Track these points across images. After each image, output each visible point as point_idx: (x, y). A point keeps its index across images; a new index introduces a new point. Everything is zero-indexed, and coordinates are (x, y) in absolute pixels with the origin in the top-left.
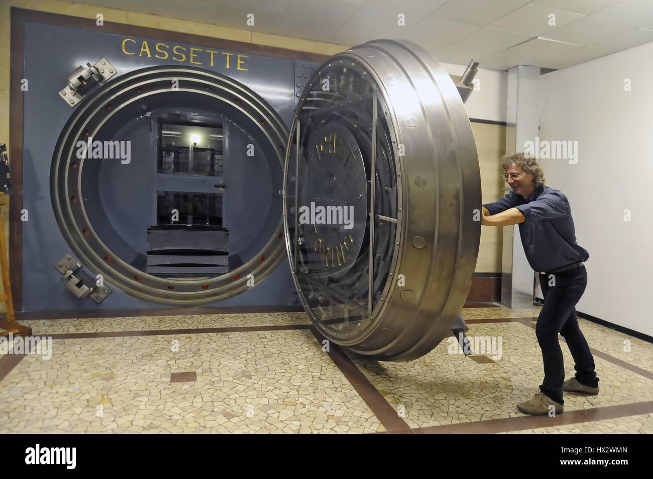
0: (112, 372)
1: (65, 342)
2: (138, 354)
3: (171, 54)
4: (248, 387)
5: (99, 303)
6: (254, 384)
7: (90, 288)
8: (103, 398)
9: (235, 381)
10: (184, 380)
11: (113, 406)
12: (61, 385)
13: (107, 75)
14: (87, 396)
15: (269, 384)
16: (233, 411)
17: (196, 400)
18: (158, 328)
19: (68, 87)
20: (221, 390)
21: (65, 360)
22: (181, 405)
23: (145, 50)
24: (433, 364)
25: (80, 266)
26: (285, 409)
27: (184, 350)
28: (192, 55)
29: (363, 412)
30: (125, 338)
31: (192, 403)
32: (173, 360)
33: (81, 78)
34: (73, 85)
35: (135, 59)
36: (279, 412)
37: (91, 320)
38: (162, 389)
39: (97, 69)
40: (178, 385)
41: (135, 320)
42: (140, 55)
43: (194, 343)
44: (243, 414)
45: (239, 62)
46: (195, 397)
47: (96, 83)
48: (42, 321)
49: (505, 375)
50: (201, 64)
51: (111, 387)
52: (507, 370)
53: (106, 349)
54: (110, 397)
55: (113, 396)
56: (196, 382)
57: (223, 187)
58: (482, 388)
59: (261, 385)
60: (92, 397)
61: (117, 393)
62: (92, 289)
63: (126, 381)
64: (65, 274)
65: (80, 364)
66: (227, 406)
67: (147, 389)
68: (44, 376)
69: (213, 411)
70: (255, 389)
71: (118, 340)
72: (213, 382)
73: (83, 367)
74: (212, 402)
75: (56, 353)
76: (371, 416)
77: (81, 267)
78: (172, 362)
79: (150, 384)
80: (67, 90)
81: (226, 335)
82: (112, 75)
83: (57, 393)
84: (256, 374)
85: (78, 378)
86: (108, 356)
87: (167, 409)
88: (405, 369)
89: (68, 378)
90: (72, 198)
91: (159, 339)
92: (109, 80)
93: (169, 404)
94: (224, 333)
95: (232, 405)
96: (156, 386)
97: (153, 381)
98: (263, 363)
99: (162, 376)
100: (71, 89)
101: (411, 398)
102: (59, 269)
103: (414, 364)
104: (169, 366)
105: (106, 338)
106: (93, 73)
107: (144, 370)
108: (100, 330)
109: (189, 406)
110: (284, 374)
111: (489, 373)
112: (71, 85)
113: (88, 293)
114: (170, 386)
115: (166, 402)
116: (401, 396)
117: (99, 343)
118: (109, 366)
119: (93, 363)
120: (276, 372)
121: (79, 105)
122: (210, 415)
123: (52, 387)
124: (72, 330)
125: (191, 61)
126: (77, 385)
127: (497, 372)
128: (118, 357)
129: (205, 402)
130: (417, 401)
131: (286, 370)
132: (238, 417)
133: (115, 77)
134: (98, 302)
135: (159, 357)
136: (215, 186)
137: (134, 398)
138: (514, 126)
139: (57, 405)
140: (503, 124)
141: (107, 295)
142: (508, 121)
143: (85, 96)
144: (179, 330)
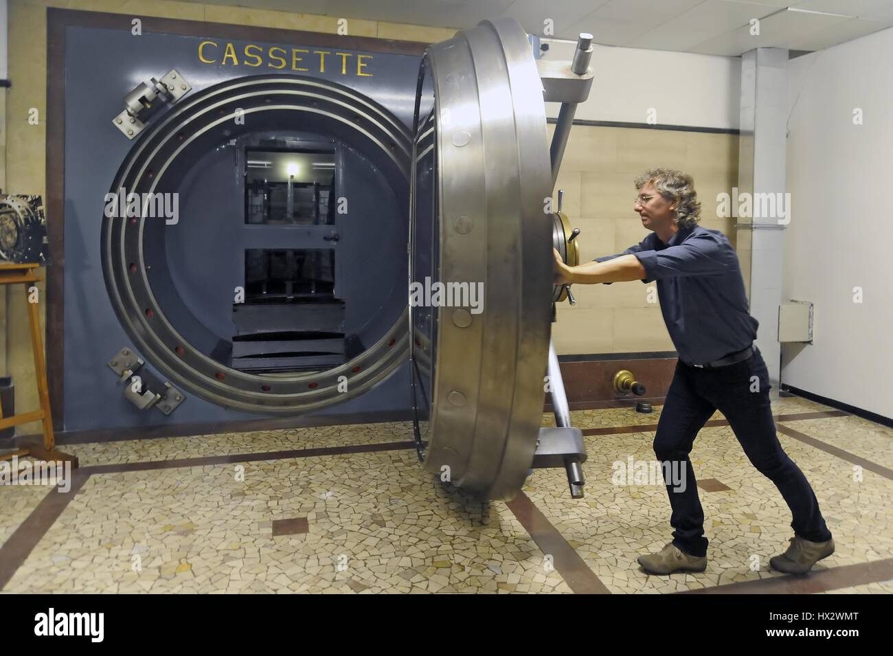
0: (191, 522)
1: (123, 477)
2: (226, 491)
3: (266, 59)
4: (381, 540)
5: (169, 415)
6: (390, 534)
7: (156, 395)
8: (180, 563)
9: (362, 531)
10: (291, 532)
11: (195, 576)
12: (122, 545)
13: (178, 94)
14: (158, 562)
15: (410, 534)
16: (362, 579)
17: (309, 563)
18: (251, 450)
19: (125, 112)
20: (343, 546)
21: (125, 504)
22: (289, 572)
23: (229, 56)
24: (642, 495)
25: (142, 363)
26: (435, 573)
27: (288, 484)
28: (295, 59)
29: (547, 577)
30: (206, 467)
31: (305, 568)
32: (275, 499)
33: (143, 100)
34: (132, 109)
35: (216, 69)
36: (427, 580)
37: (157, 442)
38: (261, 546)
39: (165, 86)
40: (282, 540)
41: (219, 439)
42: (224, 63)
43: (302, 473)
44: (376, 584)
45: (360, 64)
46: (308, 558)
47: (163, 105)
48: (92, 445)
49: (747, 510)
50: (307, 70)
51: (191, 546)
52: (749, 502)
53: (181, 485)
54: (189, 561)
55: (194, 560)
56: (308, 534)
57: (336, 240)
58: (716, 532)
59: (400, 536)
60: (165, 563)
61: (199, 555)
62: (159, 396)
63: (210, 535)
64: (122, 376)
65: (147, 511)
66: (354, 572)
67: (240, 548)
68: (98, 531)
69: (334, 580)
70: (391, 543)
71: (197, 470)
72: (332, 533)
73: (151, 515)
74: (332, 565)
75: (112, 494)
76: (558, 581)
77: (144, 364)
78: (273, 504)
79: (244, 539)
80: (124, 116)
81: (345, 459)
82: (185, 92)
83: (117, 557)
84: (391, 518)
85: (144, 533)
86: (183, 497)
87: (270, 578)
88: (602, 504)
89: (130, 533)
90: (130, 266)
91: (254, 467)
92: (180, 100)
93: (273, 570)
94: (343, 455)
95: (361, 570)
96: (253, 542)
97: (248, 535)
98: (401, 501)
99: (261, 525)
100: (130, 114)
101: (614, 551)
102: (113, 368)
103: (614, 497)
104: (269, 510)
105: (180, 469)
106: (159, 91)
107: (234, 517)
108: (171, 456)
109: (301, 573)
110: (429, 518)
111: (723, 506)
112: (129, 110)
113: (154, 402)
114: (273, 542)
115: (268, 567)
116: (600, 549)
117: (171, 476)
118: (187, 512)
119: (165, 508)
120: (419, 514)
121: (141, 135)
122: (331, 586)
123: (109, 549)
124: (133, 458)
125: (294, 67)
126: (144, 543)
127: (736, 505)
128: (198, 497)
129: (323, 566)
130: (623, 556)
131: (432, 510)
132: (370, 588)
133: (189, 94)
134: (167, 413)
135: (255, 497)
136: (325, 238)
137: (223, 562)
138: (751, 134)
139: (118, 576)
140: (734, 132)
141: (179, 403)
142: (742, 128)
143: (148, 123)
144: (280, 452)
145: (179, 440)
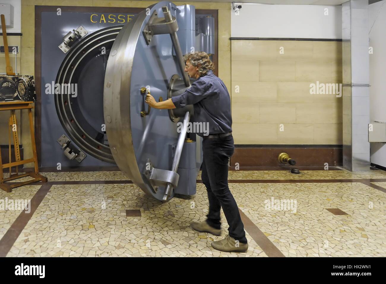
0: (93, 208)
1: (65, 186)
2: (105, 196)
3: (117, 20)
4: (173, 223)
6: (177, 221)
7: (75, 154)
8: (90, 224)
9: (164, 218)
10: (134, 215)
11: (96, 231)
12: (67, 215)
13: (83, 35)
14: (81, 223)
15: (186, 222)
16: (167, 240)
17: (143, 230)
18: (113, 179)
19: (63, 43)
20: (157, 224)
21: (66, 198)
22: (135, 233)
23: (102, 19)
24: (299, 214)
26: (200, 241)
27: (130, 195)
28: (129, 19)
29: (254, 248)
30: (97, 185)
31: (141, 232)
32: (126, 201)
33: (70, 38)
34: (66, 42)
35: (98, 25)
36: (197, 243)
37: (77, 173)
38: (122, 220)
39: (78, 32)
40: (131, 218)
41: (100, 174)
42: (100, 22)
43: (136, 190)
44: (173, 243)
46: (142, 228)
47: (77, 40)
48: (52, 173)
49: (358, 226)
51: (93, 217)
52: (359, 222)
53: (87, 192)
54: (94, 224)
55: (95, 224)
56: (141, 217)
58: (342, 235)
59: (182, 222)
60: (84, 224)
61: (97, 222)
62: (77, 155)
63: (101, 214)
64: (63, 146)
65: (75, 201)
66: (163, 236)
67: (113, 220)
68: (57, 208)
69: (154, 239)
70: (178, 225)
71: (93, 186)
72: (152, 217)
73: (77, 203)
74: (153, 232)
75: (61, 193)
76: (261, 251)
77: (71, 141)
78: (125, 202)
79: (115, 217)
80: (63, 45)
82: (85, 34)
83: (65, 219)
84: (177, 213)
85: (75, 211)
86: (89, 196)
87: (127, 235)
88: (279, 216)
89: (69, 210)
90: (65, 103)
91: (116, 186)
92: (84, 38)
93: (128, 231)
95: (166, 236)
96: (119, 218)
97: (116, 215)
98: (180, 206)
99: (121, 211)
100: (65, 44)
101: (288, 240)
102: (59, 143)
103: (285, 213)
104: (124, 205)
105: (86, 185)
106: (76, 34)
107: (110, 207)
108: (82, 179)
109: (140, 234)
110: (194, 215)
111: (345, 223)
112: (65, 42)
113: (75, 157)
114: (127, 219)
115: (126, 230)
116: (280, 238)
117: (84, 188)
118: (90, 203)
119: (81, 201)
120: (190, 213)
121: (69, 52)
122: (153, 241)
123: (62, 216)
124: (68, 179)
126: (75, 214)
127: (352, 223)
128: (94, 197)
129: (149, 232)
130: (293, 242)
131: (195, 212)
132: (171, 244)
133: (87, 35)
134: (80, 162)
135: (117, 199)
137: (107, 226)
138: (349, 41)
139: (66, 227)
140: (339, 41)
141: (84, 158)
142: (343, 38)
143: (72, 47)
144: (126, 180)
145: (85, 173)
